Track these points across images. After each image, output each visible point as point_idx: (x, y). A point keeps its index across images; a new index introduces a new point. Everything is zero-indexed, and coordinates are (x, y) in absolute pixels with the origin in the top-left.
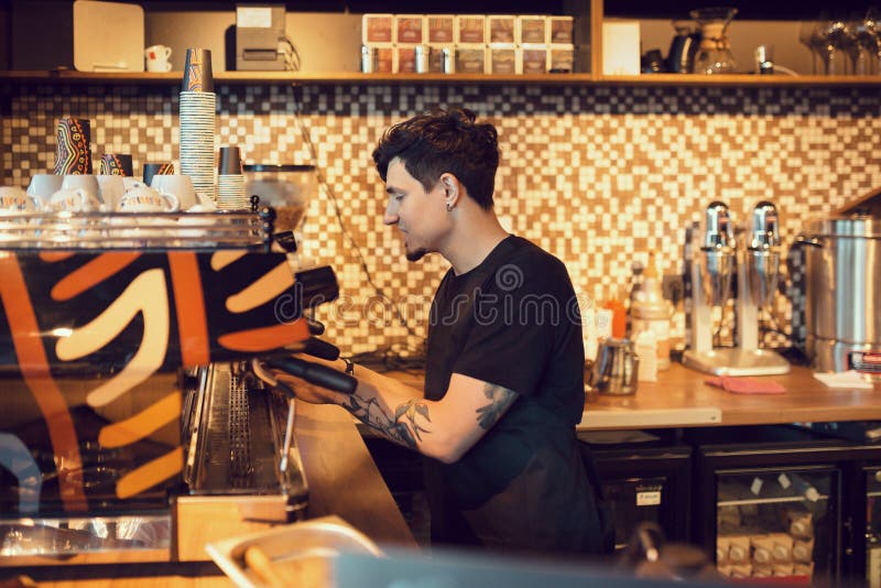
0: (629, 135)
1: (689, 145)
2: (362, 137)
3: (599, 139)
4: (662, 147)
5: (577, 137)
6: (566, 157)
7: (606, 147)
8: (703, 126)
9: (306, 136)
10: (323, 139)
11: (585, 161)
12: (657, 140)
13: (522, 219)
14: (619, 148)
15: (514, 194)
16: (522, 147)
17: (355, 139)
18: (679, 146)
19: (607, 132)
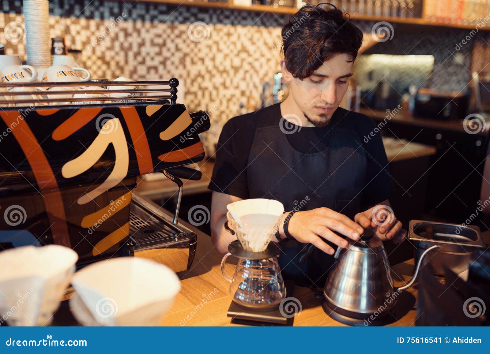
0: (239, 37)
1: (266, 44)
2: (102, 32)
3: (225, 38)
4: (253, 43)
5: (215, 37)
6: (210, 47)
7: (229, 43)
8: (270, 33)
9: (67, 30)
10: (78, 33)
11: (219, 50)
12: (251, 39)
13: (189, 81)
14: (234, 43)
15: (185, 67)
16: (188, 42)
17: (98, 34)
18: (260, 44)
19: (229, 35)
